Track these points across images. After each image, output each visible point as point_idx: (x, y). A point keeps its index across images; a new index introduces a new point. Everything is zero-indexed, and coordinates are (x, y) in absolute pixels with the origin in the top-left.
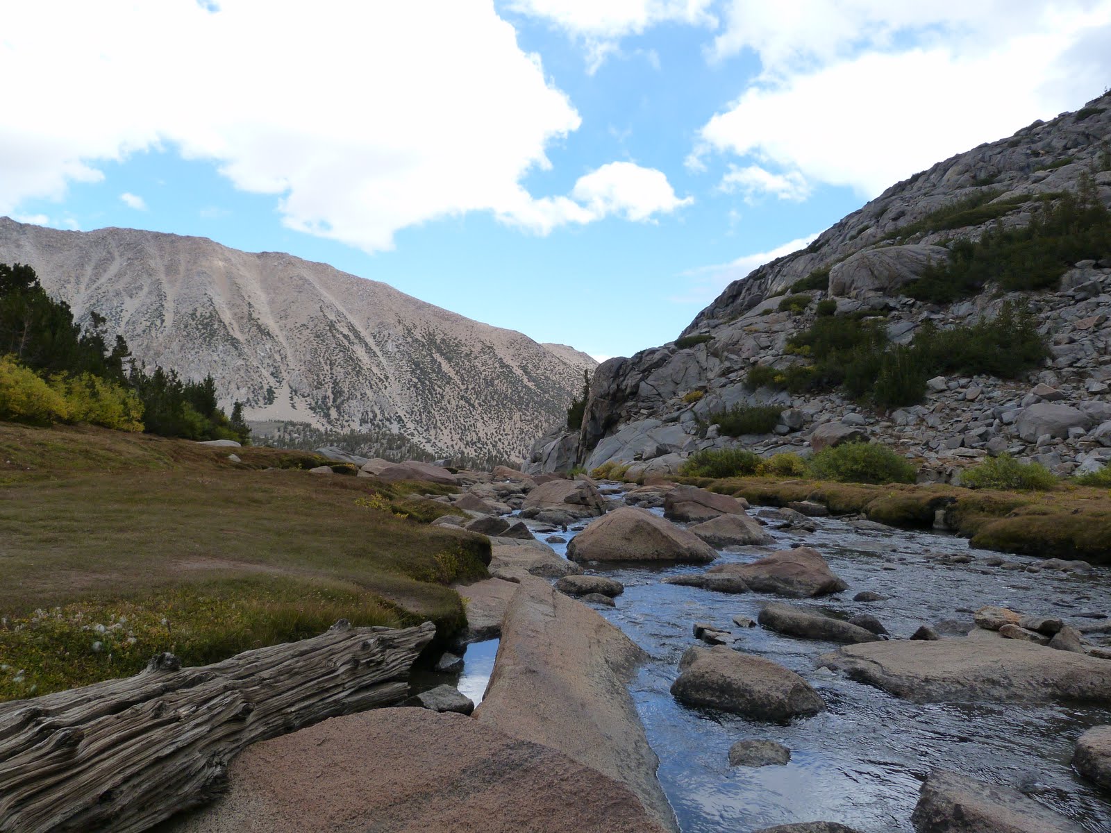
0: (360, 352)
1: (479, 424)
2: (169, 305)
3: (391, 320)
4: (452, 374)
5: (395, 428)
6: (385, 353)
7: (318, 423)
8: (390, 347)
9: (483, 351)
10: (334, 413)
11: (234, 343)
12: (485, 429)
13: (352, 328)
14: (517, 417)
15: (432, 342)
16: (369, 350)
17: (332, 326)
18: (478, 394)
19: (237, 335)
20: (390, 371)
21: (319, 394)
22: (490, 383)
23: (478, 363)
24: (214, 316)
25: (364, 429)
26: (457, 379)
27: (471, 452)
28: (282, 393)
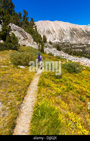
0: (64, 32)
1: (78, 39)
2: (45, 30)
3: (68, 27)
4: (75, 33)
5: (68, 41)
6: (67, 32)
7: (60, 42)
8: (68, 31)
9: (80, 29)
10: (61, 40)
11: (51, 33)
12: (79, 40)
13: (64, 29)
14: (84, 38)
15: (73, 29)
16: (66, 32)
17: (61, 30)
18: (79, 35)
19: (52, 32)
20: (68, 34)
21: (60, 38)
22: (80, 34)
23: (79, 31)
24: (49, 30)
25: (65, 42)
26: (76, 34)
27: (77, 43)
28: (56, 39)
